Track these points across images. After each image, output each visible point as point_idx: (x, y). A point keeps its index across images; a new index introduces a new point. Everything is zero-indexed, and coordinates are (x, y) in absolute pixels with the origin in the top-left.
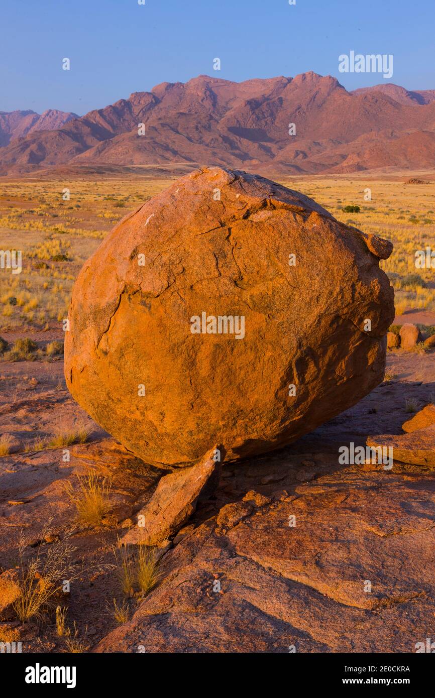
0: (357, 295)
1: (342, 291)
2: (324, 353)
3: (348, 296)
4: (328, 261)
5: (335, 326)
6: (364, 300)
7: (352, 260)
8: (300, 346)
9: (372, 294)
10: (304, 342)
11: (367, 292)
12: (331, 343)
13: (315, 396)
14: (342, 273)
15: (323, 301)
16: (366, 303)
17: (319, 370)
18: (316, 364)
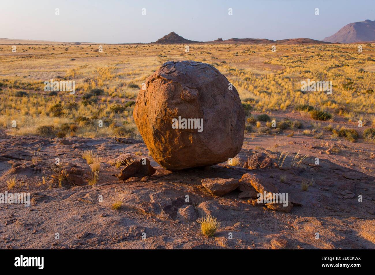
0: (167, 113)
1: (161, 111)
2: (166, 133)
3: (163, 113)
4: (160, 99)
5: (163, 123)
6: (171, 115)
7: (166, 100)
8: (154, 128)
9: (174, 113)
10: (155, 127)
11: (171, 112)
12: (166, 130)
13: (170, 150)
14: (162, 104)
15: (157, 113)
16: (172, 117)
17: (166, 140)
18: (164, 137)
